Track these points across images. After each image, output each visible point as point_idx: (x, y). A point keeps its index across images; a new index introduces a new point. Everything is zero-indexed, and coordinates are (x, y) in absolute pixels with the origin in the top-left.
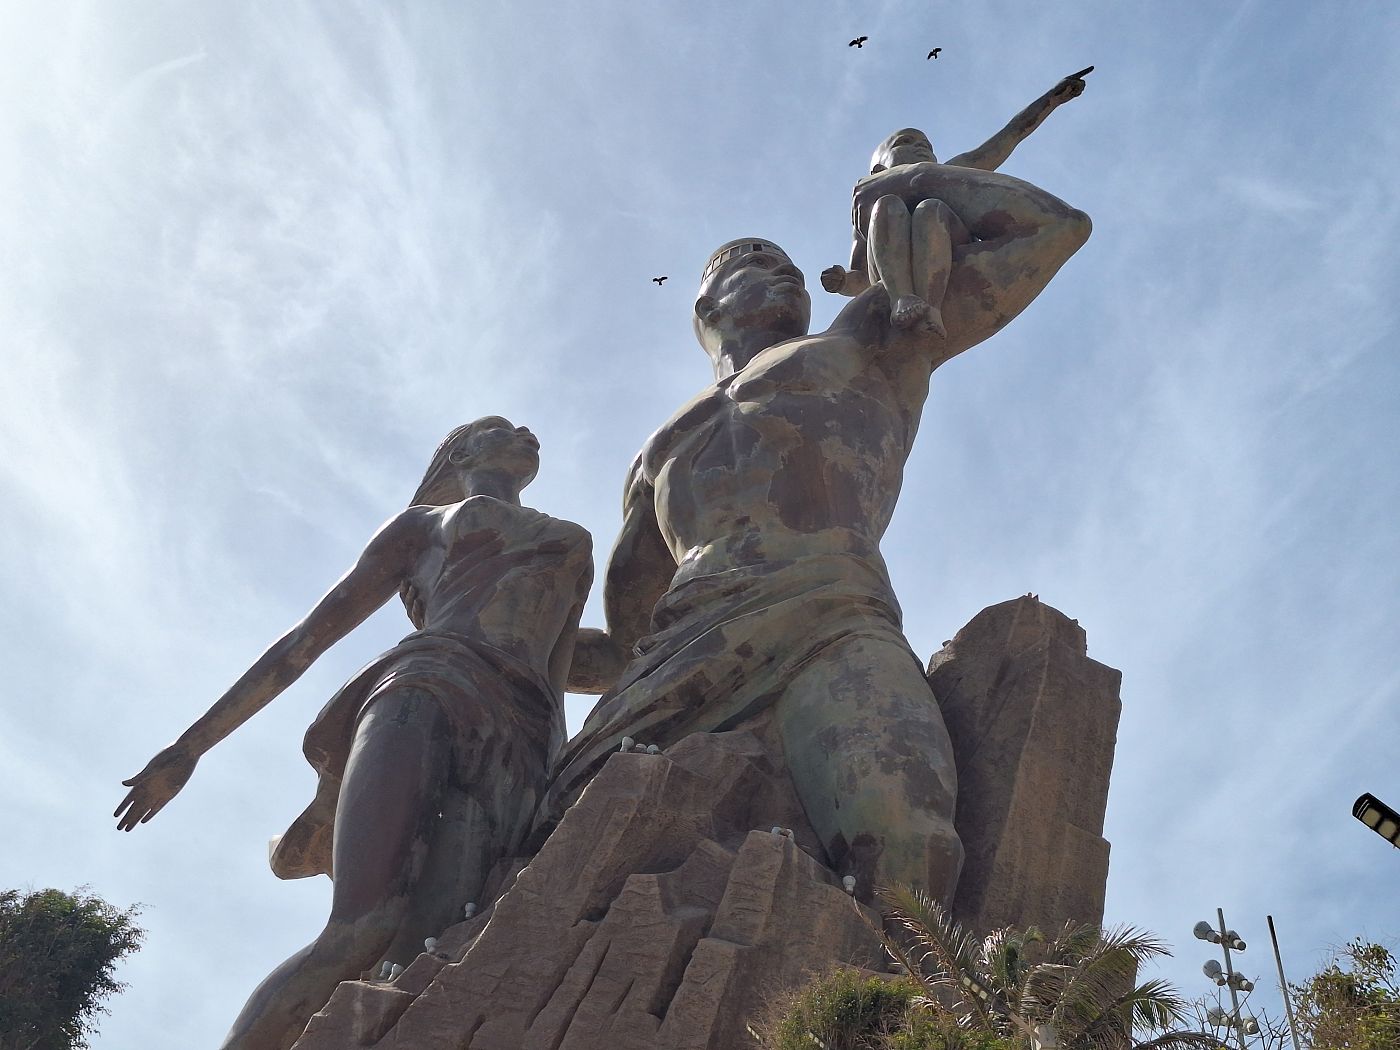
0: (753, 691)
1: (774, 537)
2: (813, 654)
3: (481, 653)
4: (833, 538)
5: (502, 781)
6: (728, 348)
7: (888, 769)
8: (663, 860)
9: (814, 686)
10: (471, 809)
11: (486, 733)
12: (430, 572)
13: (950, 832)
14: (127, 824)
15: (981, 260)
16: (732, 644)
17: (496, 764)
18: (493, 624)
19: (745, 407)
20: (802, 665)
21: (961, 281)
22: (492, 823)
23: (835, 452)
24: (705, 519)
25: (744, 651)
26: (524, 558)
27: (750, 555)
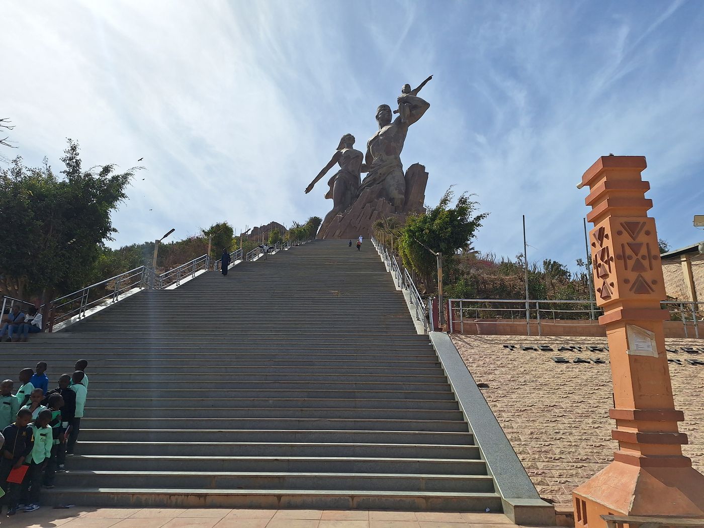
0: (382, 178)
1: (385, 157)
2: (389, 174)
3: (348, 172)
4: (393, 156)
5: (353, 188)
6: (380, 124)
7: (396, 190)
8: (370, 202)
9: (389, 178)
10: (349, 192)
11: (350, 183)
12: (342, 159)
13: (403, 197)
14: (306, 193)
15: (414, 112)
16: (379, 173)
17: (352, 187)
18: (350, 168)
19: (381, 138)
20: (388, 175)
21: (411, 115)
22: (352, 194)
23: (393, 144)
24: (376, 154)
25: (380, 174)
26: (354, 158)
27: (382, 160)
